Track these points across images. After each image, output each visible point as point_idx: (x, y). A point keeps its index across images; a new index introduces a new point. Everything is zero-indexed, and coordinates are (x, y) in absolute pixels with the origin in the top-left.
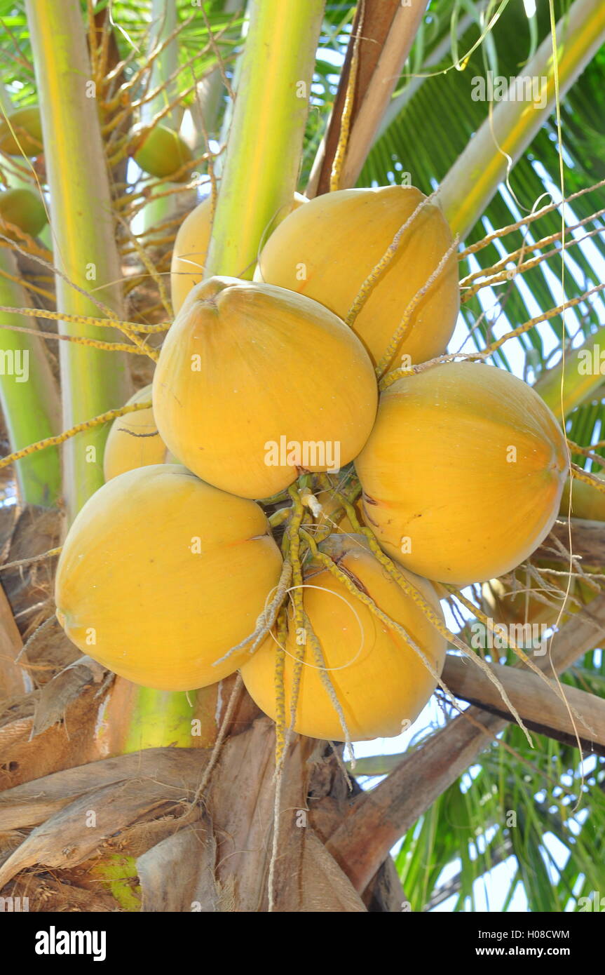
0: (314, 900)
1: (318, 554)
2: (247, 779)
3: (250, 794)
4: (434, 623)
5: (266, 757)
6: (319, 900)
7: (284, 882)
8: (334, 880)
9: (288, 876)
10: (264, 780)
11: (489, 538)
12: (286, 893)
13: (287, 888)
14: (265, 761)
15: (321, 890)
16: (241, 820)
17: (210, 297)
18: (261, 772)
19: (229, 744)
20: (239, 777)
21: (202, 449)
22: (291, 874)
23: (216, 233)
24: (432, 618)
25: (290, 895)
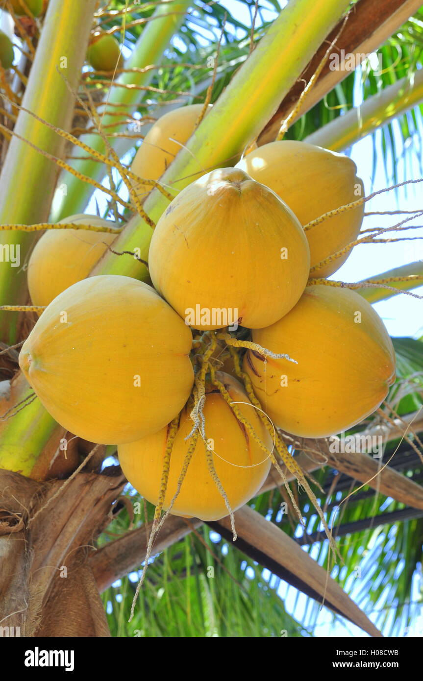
0: (71, 611)
1: (216, 381)
2: (60, 513)
3: (59, 524)
4: (283, 456)
5: (78, 502)
6: (75, 612)
7: (56, 593)
8: (94, 602)
9: (60, 588)
10: (72, 517)
11: (335, 412)
12: (55, 601)
13: (57, 598)
14: (77, 504)
15: (79, 606)
16: (47, 540)
17: (237, 181)
18: (71, 511)
19: (54, 484)
20: (54, 510)
21: (189, 282)
22: (63, 588)
23: (198, 132)
24: (282, 452)
25: (57, 603)
